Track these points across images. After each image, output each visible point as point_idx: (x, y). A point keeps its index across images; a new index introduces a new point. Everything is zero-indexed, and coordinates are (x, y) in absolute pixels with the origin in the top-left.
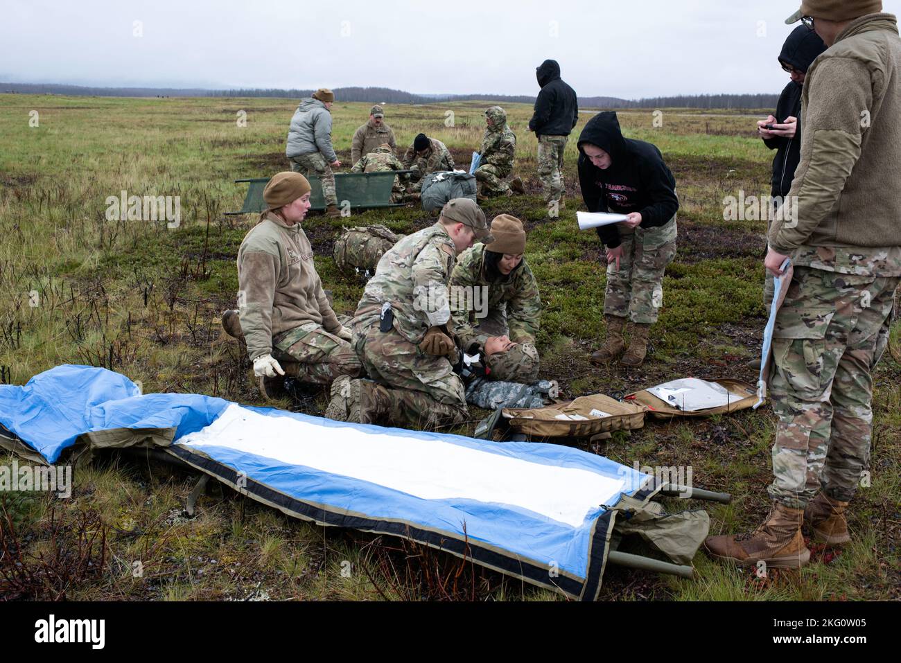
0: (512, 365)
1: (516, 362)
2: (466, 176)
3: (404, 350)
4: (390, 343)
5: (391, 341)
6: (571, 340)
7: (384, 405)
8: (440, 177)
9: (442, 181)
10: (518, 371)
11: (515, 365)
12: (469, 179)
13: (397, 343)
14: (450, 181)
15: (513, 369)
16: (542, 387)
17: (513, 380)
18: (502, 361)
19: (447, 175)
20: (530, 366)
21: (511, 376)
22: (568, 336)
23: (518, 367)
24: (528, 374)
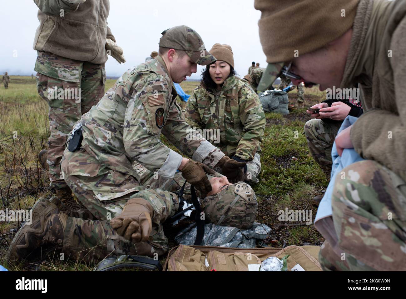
0: (222, 207)
1: (227, 203)
2: (282, 93)
3: (84, 172)
4: (75, 163)
5: (77, 161)
6: (312, 188)
7: (54, 234)
8: (266, 93)
9: (267, 95)
10: (229, 213)
11: (226, 207)
12: (283, 94)
13: (81, 163)
14: (271, 95)
15: (223, 211)
16: (257, 232)
17: (225, 223)
18: (214, 203)
19: (271, 92)
20: (243, 208)
21: (222, 218)
22: (311, 184)
23: (229, 209)
24: (241, 217)
